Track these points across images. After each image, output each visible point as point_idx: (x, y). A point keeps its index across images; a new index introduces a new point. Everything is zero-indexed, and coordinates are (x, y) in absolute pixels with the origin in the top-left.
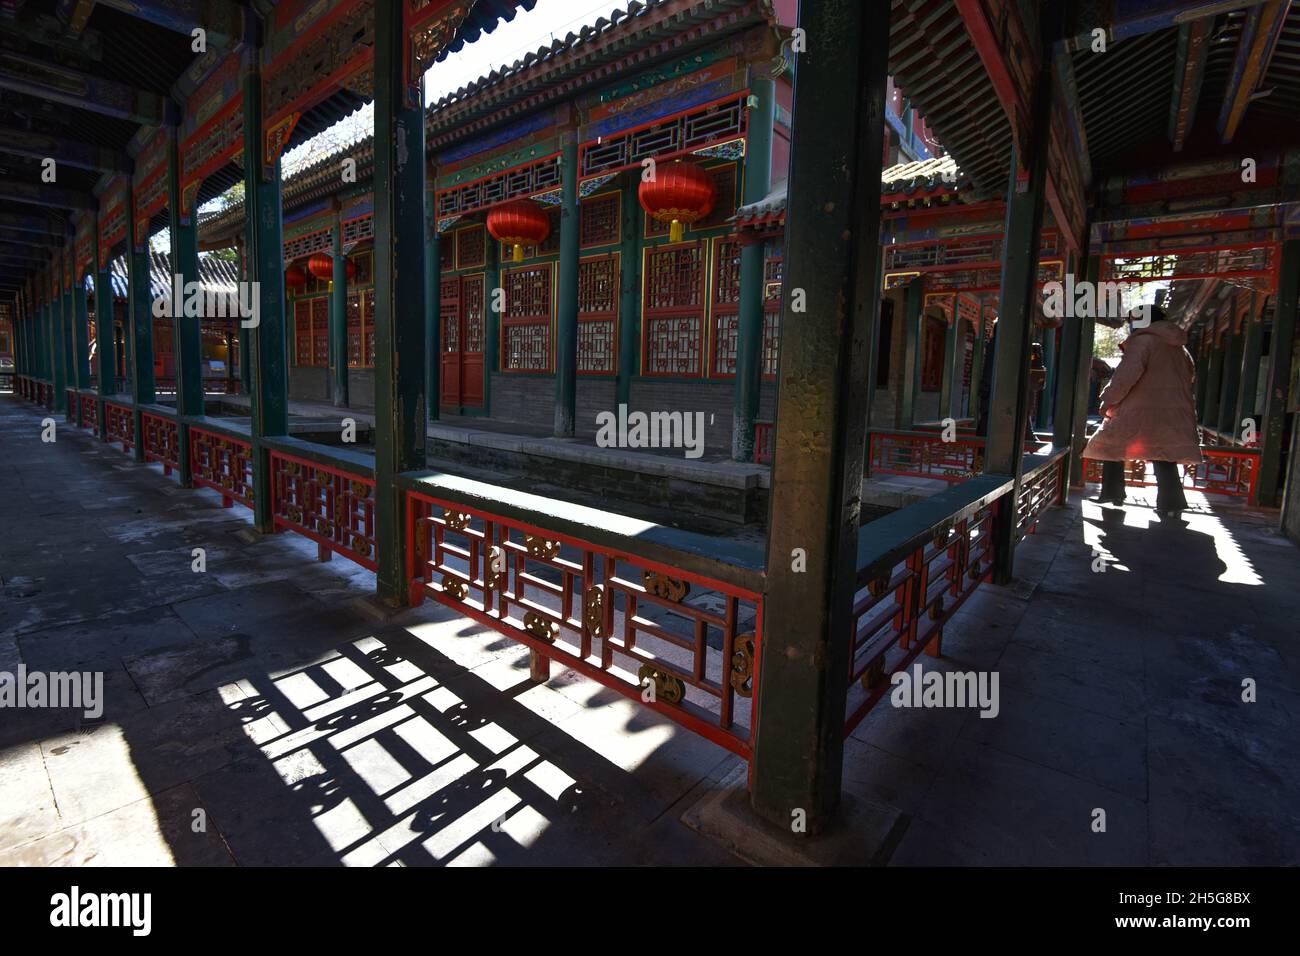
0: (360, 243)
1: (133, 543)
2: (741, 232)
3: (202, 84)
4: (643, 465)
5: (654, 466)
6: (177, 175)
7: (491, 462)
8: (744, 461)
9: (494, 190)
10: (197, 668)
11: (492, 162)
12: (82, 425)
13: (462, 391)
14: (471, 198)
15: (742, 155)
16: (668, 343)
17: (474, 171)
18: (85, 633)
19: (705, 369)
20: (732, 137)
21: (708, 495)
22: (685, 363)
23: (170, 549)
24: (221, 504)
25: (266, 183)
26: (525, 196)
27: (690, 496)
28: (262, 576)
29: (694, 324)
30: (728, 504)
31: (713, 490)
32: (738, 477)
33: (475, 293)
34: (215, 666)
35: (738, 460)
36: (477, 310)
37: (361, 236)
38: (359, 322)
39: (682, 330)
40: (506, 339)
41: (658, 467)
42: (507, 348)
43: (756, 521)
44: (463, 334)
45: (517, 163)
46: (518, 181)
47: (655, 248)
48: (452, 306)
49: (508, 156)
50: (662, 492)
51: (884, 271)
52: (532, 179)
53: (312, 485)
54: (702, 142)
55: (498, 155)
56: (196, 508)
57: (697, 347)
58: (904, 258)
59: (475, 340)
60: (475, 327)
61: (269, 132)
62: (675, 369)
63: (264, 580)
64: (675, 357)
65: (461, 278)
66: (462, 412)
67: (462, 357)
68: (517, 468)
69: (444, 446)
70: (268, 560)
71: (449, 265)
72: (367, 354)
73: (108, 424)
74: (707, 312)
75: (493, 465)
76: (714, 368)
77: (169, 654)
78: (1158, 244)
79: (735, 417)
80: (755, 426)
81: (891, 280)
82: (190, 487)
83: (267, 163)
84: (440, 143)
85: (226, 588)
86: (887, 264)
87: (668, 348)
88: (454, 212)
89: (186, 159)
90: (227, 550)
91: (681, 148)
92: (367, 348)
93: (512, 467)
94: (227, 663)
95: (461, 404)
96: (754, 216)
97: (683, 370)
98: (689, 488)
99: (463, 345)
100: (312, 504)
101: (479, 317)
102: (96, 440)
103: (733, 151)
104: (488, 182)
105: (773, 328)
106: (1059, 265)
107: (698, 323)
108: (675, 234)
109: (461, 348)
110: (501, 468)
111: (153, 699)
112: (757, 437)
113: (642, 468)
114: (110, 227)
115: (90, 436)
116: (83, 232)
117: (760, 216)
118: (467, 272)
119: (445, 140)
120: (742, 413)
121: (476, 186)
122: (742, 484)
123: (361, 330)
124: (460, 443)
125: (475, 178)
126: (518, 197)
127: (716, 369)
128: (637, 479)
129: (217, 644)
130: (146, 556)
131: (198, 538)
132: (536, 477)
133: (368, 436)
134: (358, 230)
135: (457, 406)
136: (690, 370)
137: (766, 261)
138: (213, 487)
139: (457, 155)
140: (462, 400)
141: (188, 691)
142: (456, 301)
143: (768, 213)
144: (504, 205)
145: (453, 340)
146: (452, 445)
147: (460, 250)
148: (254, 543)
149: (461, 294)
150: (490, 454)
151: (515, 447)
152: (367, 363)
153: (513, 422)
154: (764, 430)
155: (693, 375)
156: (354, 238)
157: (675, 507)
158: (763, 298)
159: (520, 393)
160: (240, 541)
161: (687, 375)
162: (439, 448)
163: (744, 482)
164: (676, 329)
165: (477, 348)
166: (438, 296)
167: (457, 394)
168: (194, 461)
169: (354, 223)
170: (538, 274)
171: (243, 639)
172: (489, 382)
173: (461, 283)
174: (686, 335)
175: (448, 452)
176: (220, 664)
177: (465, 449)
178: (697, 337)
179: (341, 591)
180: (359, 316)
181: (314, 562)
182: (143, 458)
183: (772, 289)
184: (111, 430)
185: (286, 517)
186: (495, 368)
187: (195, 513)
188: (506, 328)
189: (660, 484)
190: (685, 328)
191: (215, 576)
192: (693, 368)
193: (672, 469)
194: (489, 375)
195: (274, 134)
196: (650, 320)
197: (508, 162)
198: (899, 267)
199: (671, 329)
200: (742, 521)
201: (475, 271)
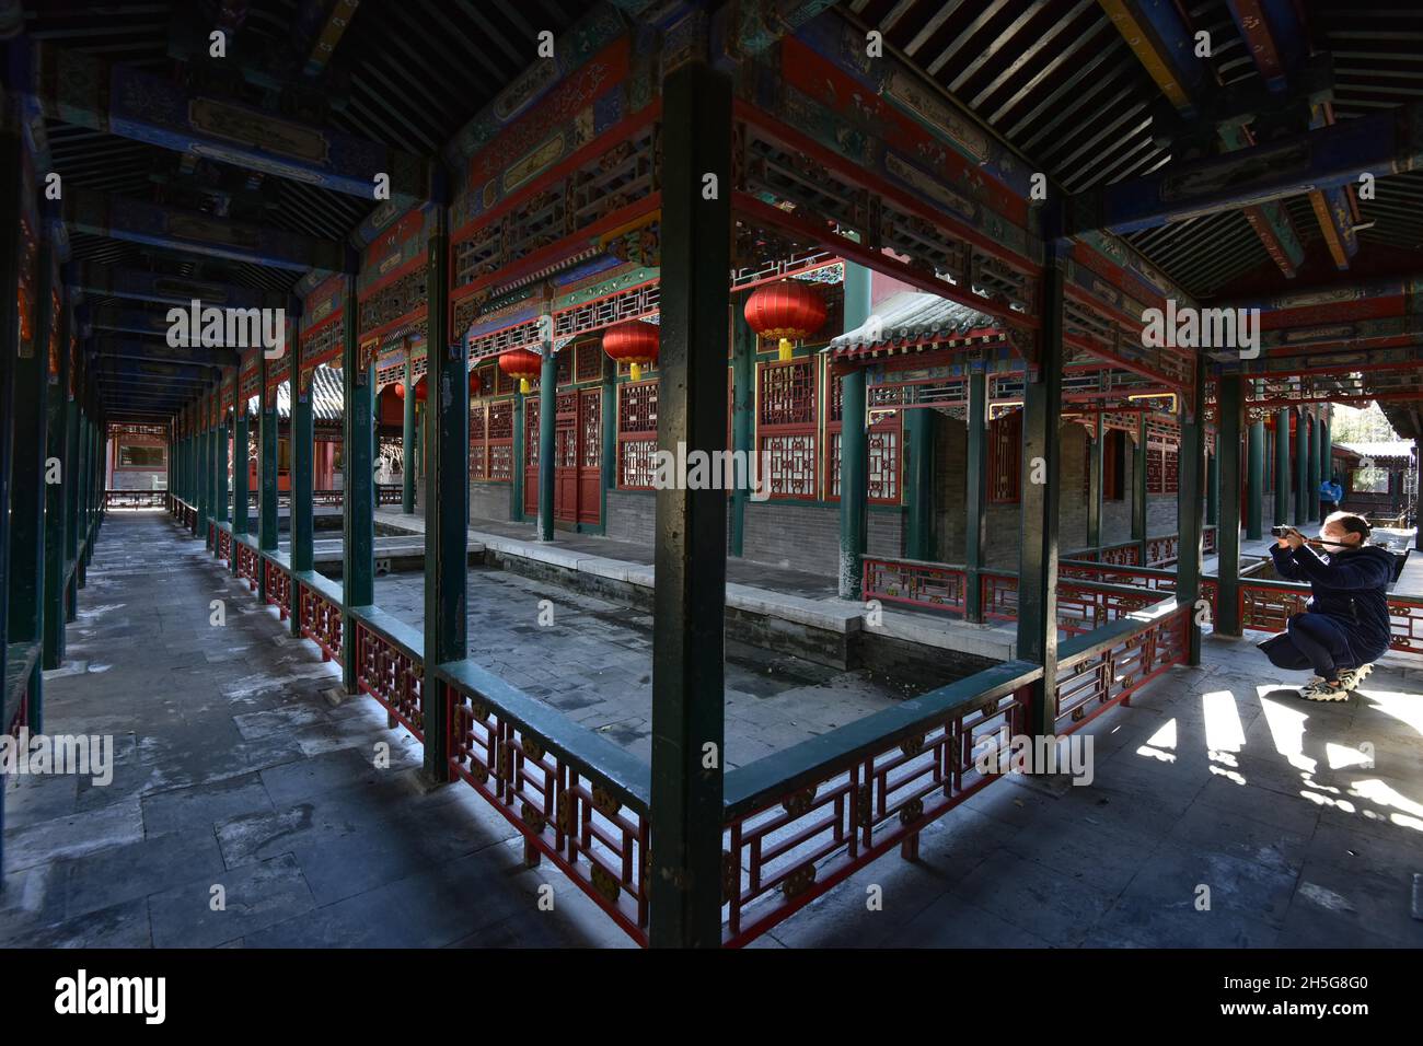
0: (482, 360)
1: (241, 702)
2: (835, 363)
3: (317, 287)
4: (744, 601)
5: (754, 603)
6: (297, 359)
7: (598, 590)
8: (851, 599)
9: (605, 311)
10: (267, 835)
11: (604, 283)
12: (218, 556)
13: (579, 506)
14: (584, 317)
15: (841, 279)
16: (783, 462)
17: (587, 293)
18: (191, 797)
19: (821, 492)
20: (831, 261)
21: (809, 637)
22: (800, 483)
23: (268, 710)
24: (321, 656)
25: (360, 386)
26: (634, 317)
27: (792, 639)
28: (338, 742)
29: (809, 443)
30: (830, 648)
31: (814, 633)
32: (838, 620)
33: (593, 407)
34: (281, 835)
35: (844, 598)
36: (594, 424)
37: (484, 354)
38: (483, 435)
39: (797, 449)
40: (622, 455)
41: (758, 605)
42: (623, 463)
43: (862, 667)
44: (581, 448)
45: (628, 284)
46: (629, 304)
47: (768, 364)
48: (570, 420)
49: (618, 278)
50: (762, 631)
51: (987, 401)
52: (641, 301)
53: (385, 657)
54: (802, 265)
55: (610, 277)
56: (299, 662)
57: (812, 467)
58: (1008, 388)
59: (592, 455)
60: (593, 441)
61: (363, 345)
62: (790, 490)
63: (337, 748)
64: (790, 477)
65: (579, 392)
66: (579, 530)
67: (580, 472)
68: (622, 598)
69: (555, 571)
70: (347, 724)
71: (569, 379)
72: (490, 467)
73: (239, 557)
74: (822, 430)
75: (599, 594)
76: (830, 490)
77: (250, 821)
78: (1305, 362)
79: (841, 552)
80: (863, 560)
81: (997, 410)
82: (298, 637)
83: (360, 370)
84: (553, 270)
85: (305, 755)
86: (991, 393)
87: (783, 467)
88: (569, 332)
89: (305, 346)
90: (315, 712)
91: (782, 272)
92: (489, 461)
93: (618, 596)
94: (291, 832)
95: (578, 521)
96: (847, 347)
97: (798, 491)
98: (792, 629)
99: (581, 460)
100: (385, 675)
101: (596, 431)
102: (228, 574)
103: (833, 275)
104: (600, 303)
105: (890, 449)
106: (1172, 398)
107: (812, 441)
108: (784, 350)
109: (578, 464)
110: (607, 597)
111: (230, 864)
112: (865, 573)
113: (742, 605)
114: (249, 382)
115: (224, 569)
116: (228, 381)
117: (853, 348)
118: (585, 386)
119: (558, 267)
120: (848, 547)
121: (589, 307)
122: (842, 627)
123: (484, 443)
124: (569, 569)
125: (588, 299)
126: (628, 318)
127: (832, 492)
128: (738, 617)
129: (288, 814)
130: (250, 718)
131: (294, 698)
132: (640, 608)
133: (484, 556)
134: (480, 348)
135: (574, 523)
136: (805, 492)
137: (868, 387)
138: (313, 638)
139: (572, 277)
140: (579, 517)
141: (257, 858)
142: (573, 415)
143: (861, 345)
144: (618, 326)
145: (571, 455)
146: (562, 570)
147: (578, 364)
148: (339, 705)
149: (579, 408)
150: (598, 582)
151: (621, 576)
152: (490, 476)
153: (628, 541)
154: (871, 566)
155: (808, 497)
156: (477, 356)
157: (777, 649)
158: (866, 426)
159: (634, 512)
160: (327, 700)
161: (802, 496)
162: (551, 572)
163: (844, 625)
164: (790, 447)
165: (594, 464)
166: (553, 410)
167: (574, 510)
168: (303, 613)
169: (477, 341)
170: (653, 387)
171: (308, 809)
172: (606, 497)
173: (579, 397)
174: (800, 454)
175: (558, 577)
176: (284, 833)
177: (573, 576)
178: (812, 457)
179: (399, 762)
180: (483, 429)
181: (383, 728)
182: (264, 601)
183: (875, 416)
184: (242, 567)
185: (367, 681)
186: (611, 485)
187: (297, 668)
188: (622, 444)
189: (761, 622)
190: (800, 447)
191: (299, 742)
192: (809, 490)
193: (773, 607)
194: (606, 492)
195: (366, 348)
196: (763, 438)
197: (618, 284)
198: (1004, 396)
199: (785, 447)
200: (844, 668)
201: (593, 385)
